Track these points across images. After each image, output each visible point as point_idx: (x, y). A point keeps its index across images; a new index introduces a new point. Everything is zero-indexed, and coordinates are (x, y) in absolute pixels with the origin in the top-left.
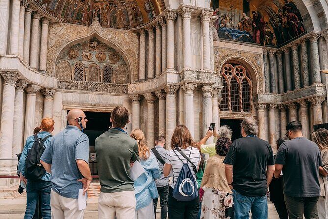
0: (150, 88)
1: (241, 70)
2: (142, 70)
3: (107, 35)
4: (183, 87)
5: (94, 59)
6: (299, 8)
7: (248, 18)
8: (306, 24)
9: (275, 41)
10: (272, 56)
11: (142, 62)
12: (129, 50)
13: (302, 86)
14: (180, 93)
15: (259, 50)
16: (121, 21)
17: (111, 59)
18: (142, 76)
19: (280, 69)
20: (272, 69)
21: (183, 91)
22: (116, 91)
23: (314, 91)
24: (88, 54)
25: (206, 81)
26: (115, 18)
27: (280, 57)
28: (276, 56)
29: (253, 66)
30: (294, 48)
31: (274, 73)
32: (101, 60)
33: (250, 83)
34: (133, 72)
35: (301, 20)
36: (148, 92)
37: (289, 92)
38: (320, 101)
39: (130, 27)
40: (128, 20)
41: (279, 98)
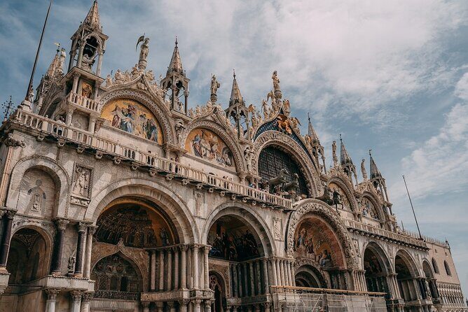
0: (162, 298)
1: (214, 279)
2: (153, 282)
3: (128, 252)
4: (193, 301)
5: (115, 271)
6: (256, 238)
7: (220, 238)
8: (260, 250)
9: (236, 256)
10: (234, 268)
11: (153, 276)
12: (143, 265)
13: (256, 293)
14: (190, 305)
15: (227, 264)
16: (137, 241)
17: (127, 271)
18: (153, 287)
19: (240, 278)
20: (235, 278)
21: (193, 305)
22: (129, 299)
23: (266, 299)
24: (111, 267)
25: (208, 297)
26: (133, 238)
27: (239, 268)
28: (237, 267)
29: (223, 277)
30: (251, 265)
31: (236, 281)
32: (119, 272)
33: (220, 289)
34: (145, 283)
35: (256, 246)
36: (160, 301)
37: (247, 296)
38: (269, 306)
39: (144, 247)
40: (143, 241)
41: (240, 301)
